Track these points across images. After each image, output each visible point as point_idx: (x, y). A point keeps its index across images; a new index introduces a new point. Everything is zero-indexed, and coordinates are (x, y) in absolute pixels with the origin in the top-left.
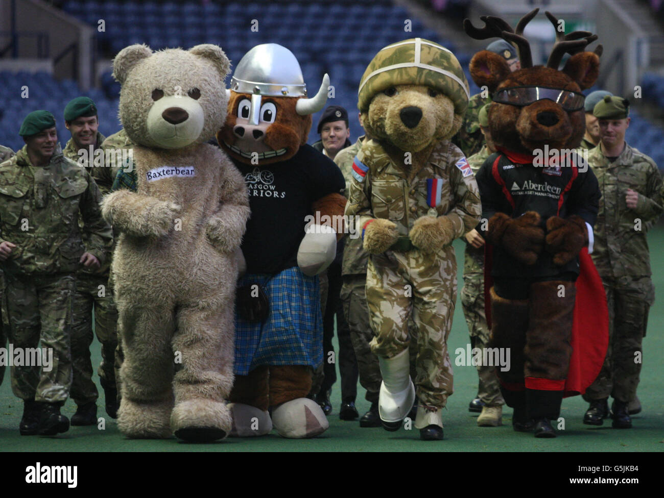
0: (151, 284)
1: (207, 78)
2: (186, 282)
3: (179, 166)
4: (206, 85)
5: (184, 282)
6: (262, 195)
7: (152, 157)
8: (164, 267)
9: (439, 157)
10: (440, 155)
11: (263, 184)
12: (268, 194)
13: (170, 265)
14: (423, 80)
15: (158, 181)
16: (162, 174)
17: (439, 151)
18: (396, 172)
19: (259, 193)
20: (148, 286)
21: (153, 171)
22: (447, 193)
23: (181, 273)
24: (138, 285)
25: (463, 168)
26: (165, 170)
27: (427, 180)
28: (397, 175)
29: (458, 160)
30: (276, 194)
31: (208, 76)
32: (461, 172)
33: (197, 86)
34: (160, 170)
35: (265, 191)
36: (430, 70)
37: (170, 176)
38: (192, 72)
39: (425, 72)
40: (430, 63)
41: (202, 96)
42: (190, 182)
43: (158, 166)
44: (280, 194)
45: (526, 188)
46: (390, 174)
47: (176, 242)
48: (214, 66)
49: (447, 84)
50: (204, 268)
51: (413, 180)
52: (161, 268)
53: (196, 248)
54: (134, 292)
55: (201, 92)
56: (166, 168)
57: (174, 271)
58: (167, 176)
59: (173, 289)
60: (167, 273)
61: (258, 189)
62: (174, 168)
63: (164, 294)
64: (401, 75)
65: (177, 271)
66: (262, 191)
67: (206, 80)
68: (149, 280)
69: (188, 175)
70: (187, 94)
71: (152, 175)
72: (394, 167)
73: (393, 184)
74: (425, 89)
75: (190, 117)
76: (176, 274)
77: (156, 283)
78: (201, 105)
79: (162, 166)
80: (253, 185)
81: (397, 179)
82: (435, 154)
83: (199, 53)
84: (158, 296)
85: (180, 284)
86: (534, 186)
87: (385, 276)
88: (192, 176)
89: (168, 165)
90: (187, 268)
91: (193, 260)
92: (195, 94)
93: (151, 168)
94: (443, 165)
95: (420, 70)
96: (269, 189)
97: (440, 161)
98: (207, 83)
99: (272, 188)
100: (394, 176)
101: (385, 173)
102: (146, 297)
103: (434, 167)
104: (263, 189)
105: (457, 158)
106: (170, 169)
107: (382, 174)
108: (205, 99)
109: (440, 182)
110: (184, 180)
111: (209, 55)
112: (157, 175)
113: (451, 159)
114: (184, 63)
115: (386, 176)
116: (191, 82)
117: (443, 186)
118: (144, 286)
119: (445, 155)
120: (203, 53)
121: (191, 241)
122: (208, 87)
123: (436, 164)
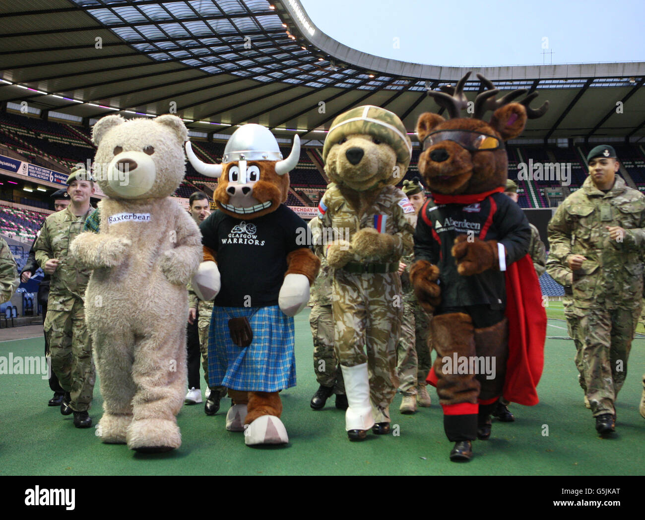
0: (109, 314)
1: (162, 139)
2: (139, 312)
3: (136, 213)
4: (160, 145)
5: (137, 312)
6: (245, 243)
7: (115, 205)
8: (120, 298)
9: (384, 198)
10: (385, 196)
11: (247, 234)
12: (251, 242)
13: (125, 297)
14: (367, 129)
15: (117, 224)
16: (121, 218)
17: (385, 193)
18: (349, 210)
19: (243, 241)
20: (107, 316)
21: (115, 216)
22: (390, 226)
23: (135, 304)
24: (99, 315)
25: (404, 206)
26: (124, 215)
27: (375, 216)
28: (350, 213)
29: (399, 200)
30: (257, 242)
31: (164, 138)
32: (402, 210)
33: (152, 144)
34: (120, 215)
35: (248, 239)
36: (374, 123)
37: (128, 220)
38: (149, 134)
39: (369, 124)
40: (375, 118)
41: (156, 152)
42: (144, 226)
43: (118, 212)
44: (260, 243)
45: (447, 224)
46: (345, 212)
47: (130, 277)
48: (173, 133)
49: (388, 134)
50: (157, 300)
51: (362, 216)
52: (117, 300)
53: (149, 283)
54: (97, 321)
55: (155, 150)
56: (124, 214)
57: (128, 302)
58: (125, 220)
59: (128, 319)
60: (122, 304)
61: (243, 238)
62: (132, 214)
63: (121, 323)
64: (350, 126)
65: (131, 303)
66: (246, 240)
67: (161, 141)
68: (108, 310)
69: (144, 221)
70: (142, 150)
71: (113, 219)
72: (348, 206)
73: (346, 220)
74: (369, 137)
75: (139, 167)
76: (130, 305)
77: (112, 313)
78: (154, 160)
79: (122, 212)
80: (239, 235)
81: (350, 215)
82: (382, 197)
83: (161, 122)
84: (116, 324)
85: (134, 314)
86: (454, 223)
87: (346, 293)
88: (147, 221)
89: (127, 211)
90: (140, 300)
91: (146, 293)
92: (149, 150)
93: (113, 214)
94: (388, 204)
95: (366, 122)
96: (252, 238)
97: (385, 201)
98: (161, 143)
99: (255, 237)
100: (348, 214)
101: (341, 212)
102: (106, 325)
103: (381, 206)
104: (247, 238)
105: (399, 199)
106: (128, 214)
107: (339, 212)
108: (158, 155)
109: (385, 217)
110: (140, 223)
111: (170, 124)
112: (117, 219)
113: (394, 199)
114: (145, 127)
115: (342, 213)
116: (147, 141)
117: (387, 221)
118: (104, 316)
119: (390, 196)
120: (164, 121)
121: (145, 275)
122: (163, 146)
123: (382, 203)
